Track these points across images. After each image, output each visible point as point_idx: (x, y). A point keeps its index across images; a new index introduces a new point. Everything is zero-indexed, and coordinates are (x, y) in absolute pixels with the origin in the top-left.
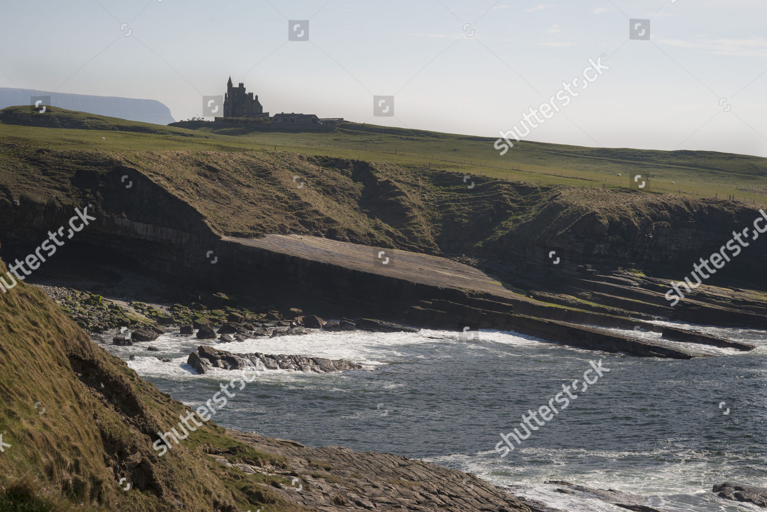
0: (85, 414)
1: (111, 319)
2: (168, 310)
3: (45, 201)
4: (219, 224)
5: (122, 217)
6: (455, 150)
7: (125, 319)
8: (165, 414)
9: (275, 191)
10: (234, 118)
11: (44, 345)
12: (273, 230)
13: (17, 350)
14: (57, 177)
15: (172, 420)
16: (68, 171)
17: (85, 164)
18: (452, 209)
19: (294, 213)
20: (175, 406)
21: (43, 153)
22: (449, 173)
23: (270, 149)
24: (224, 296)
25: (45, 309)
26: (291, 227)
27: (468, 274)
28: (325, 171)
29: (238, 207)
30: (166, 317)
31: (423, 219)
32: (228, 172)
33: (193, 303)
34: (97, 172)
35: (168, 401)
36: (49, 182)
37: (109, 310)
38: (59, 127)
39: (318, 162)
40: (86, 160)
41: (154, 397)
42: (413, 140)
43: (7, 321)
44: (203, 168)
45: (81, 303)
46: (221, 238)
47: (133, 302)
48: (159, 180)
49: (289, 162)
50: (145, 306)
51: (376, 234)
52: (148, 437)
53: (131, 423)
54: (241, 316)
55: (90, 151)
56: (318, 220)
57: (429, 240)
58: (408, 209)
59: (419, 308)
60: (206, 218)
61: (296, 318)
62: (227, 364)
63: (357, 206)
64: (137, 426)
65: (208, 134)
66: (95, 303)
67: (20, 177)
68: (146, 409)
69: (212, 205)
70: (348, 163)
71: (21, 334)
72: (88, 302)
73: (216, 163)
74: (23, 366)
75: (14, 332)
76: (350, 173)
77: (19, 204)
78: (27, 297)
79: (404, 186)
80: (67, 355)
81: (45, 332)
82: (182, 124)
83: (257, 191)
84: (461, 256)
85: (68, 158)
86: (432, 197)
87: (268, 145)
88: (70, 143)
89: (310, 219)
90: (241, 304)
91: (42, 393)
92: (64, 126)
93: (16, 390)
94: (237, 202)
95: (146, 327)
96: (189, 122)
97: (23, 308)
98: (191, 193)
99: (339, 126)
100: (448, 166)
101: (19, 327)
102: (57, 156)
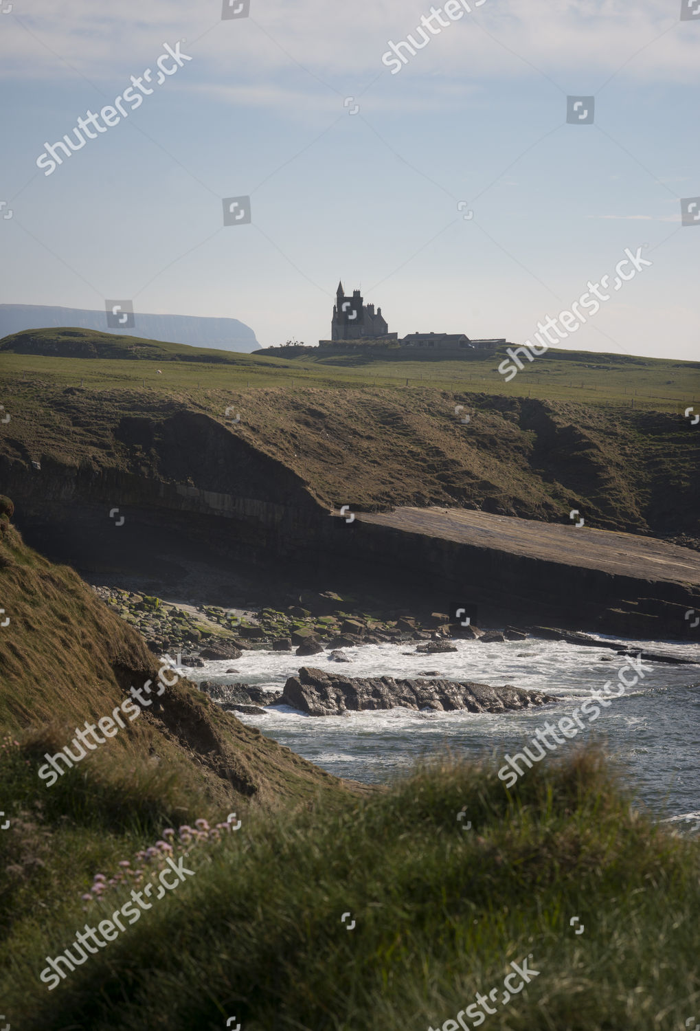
0: (138, 748)
1: (173, 630)
2: (255, 617)
3: (77, 463)
4: (327, 492)
5: (188, 484)
6: (669, 383)
7: (192, 631)
8: (252, 757)
9: (407, 444)
10: (348, 342)
11: (77, 648)
12: (406, 501)
13: (38, 656)
14: (94, 428)
15: (263, 765)
16: (109, 419)
17: (133, 409)
18: (665, 466)
19: (435, 475)
20: (266, 746)
21: (74, 394)
22: (660, 415)
23: (401, 385)
24: (335, 596)
25: (78, 598)
26: (432, 495)
27: (689, 561)
28: (480, 415)
29: (355, 467)
30: (252, 627)
31: (623, 482)
32: (339, 417)
33: (291, 607)
34: (151, 420)
35: (257, 739)
36: (80, 435)
37: (170, 618)
38: (95, 358)
39: (469, 401)
40: (133, 402)
41: (236, 733)
42: (607, 368)
43: (24, 615)
44: (303, 412)
45: (130, 608)
46: (330, 512)
47: (205, 607)
48: (240, 431)
49: (427, 401)
50: (222, 612)
51: (555, 504)
52: (227, 783)
53: (204, 763)
54: (360, 625)
55: (141, 390)
56: (471, 485)
57: (632, 513)
58: (601, 468)
59: (619, 611)
60: (308, 484)
61: (440, 627)
62: (340, 693)
63: (527, 465)
64: (212, 767)
65: (309, 364)
66: (150, 607)
67: (41, 429)
68: (224, 742)
69: (318, 466)
70: (513, 403)
71: (44, 633)
72: (139, 607)
73: (322, 405)
74: (46, 679)
75: (34, 629)
76: (517, 417)
77: (39, 467)
78: (53, 581)
79: (595, 434)
80: (110, 664)
81: (78, 630)
82: (271, 351)
83: (382, 445)
84: (679, 535)
85: (110, 400)
86: (637, 450)
87: (398, 379)
88: (111, 379)
89: (458, 484)
90: (360, 608)
91: (75, 717)
92: (102, 356)
93: (37, 712)
94: (352, 461)
95: (223, 642)
96: (283, 348)
97: (47, 597)
98: (287, 449)
99: (499, 351)
100: (658, 405)
101: (40, 623)
102: (94, 398)
